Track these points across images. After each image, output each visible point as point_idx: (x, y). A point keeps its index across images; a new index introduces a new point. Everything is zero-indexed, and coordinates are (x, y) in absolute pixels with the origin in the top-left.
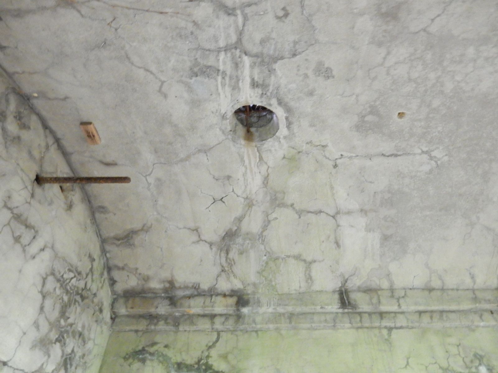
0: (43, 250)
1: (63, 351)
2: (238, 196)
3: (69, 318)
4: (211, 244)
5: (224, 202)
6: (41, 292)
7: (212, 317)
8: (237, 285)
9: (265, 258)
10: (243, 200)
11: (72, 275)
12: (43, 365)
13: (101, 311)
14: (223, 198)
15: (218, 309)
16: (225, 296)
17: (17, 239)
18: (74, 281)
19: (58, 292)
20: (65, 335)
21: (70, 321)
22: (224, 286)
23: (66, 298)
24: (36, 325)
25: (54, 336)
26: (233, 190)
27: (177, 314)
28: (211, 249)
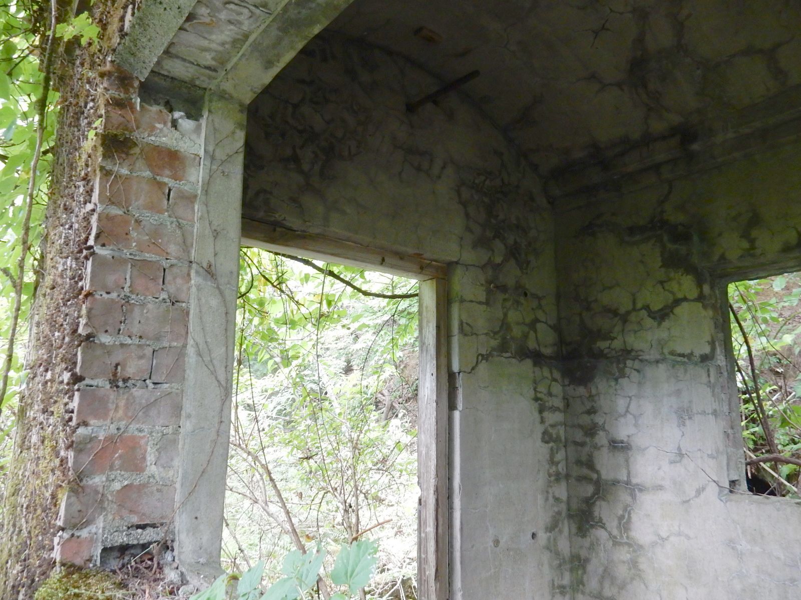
0: (444, 168)
1: (505, 244)
2: (621, 13)
3: (498, 216)
4: (619, 85)
5: (608, 29)
6: (460, 202)
7: (657, 168)
8: (675, 119)
9: (699, 72)
10: (630, 15)
11: (482, 178)
12: (490, 258)
13: (532, 199)
14: (604, 25)
15: (661, 157)
16: (664, 138)
17: (419, 169)
18: (487, 182)
19: (476, 197)
20: (501, 231)
21: (501, 217)
22: (658, 126)
23: (486, 200)
24: (468, 229)
25: (489, 234)
26: (611, 9)
27: (615, 177)
28: (622, 90)
